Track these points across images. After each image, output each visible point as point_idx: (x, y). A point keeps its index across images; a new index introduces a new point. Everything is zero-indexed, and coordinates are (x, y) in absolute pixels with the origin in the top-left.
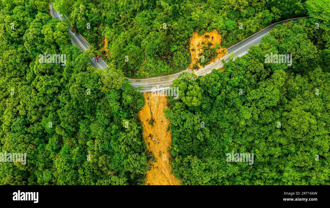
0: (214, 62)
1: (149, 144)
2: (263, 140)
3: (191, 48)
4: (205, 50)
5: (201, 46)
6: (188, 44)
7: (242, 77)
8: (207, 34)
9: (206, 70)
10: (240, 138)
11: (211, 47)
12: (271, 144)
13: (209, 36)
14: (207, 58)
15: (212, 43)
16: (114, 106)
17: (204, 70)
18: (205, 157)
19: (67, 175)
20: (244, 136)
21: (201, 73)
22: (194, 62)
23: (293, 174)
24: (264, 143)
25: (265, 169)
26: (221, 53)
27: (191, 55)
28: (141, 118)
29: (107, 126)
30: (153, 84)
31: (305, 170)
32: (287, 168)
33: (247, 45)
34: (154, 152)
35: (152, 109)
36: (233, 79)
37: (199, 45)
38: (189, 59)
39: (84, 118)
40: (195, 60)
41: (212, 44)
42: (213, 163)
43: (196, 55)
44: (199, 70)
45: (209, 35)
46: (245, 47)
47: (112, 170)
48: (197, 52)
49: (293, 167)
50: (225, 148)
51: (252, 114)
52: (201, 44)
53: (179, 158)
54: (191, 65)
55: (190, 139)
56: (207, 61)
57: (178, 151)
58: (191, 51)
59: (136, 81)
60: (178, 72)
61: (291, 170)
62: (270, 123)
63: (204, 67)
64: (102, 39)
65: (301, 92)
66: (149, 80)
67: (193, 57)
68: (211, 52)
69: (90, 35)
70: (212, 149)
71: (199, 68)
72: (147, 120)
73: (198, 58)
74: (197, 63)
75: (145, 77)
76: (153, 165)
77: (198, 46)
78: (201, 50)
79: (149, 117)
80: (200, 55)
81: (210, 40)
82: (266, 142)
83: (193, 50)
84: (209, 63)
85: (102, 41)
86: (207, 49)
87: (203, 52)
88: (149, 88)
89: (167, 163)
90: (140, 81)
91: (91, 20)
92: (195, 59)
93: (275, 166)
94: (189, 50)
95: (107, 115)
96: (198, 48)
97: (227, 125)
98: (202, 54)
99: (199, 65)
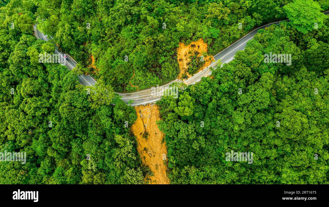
0: (202, 70)
1: (145, 158)
2: (258, 143)
3: (178, 59)
4: (192, 59)
5: (188, 55)
6: (175, 54)
7: (231, 83)
8: (193, 43)
9: (195, 79)
10: (235, 143)
11: (198, 56)
12: (267, 147)
13: (195, 45)
14: (195, 67)
15: (199, 51)
16: (106, 122)
17: (193, 79)
18: (202, 166)
20: (239, 140)
21: (191, 82)
22: (182, 72)
23: (291, 175)
24: (259, 146)
25: (264, 172)
26: (208, 61)
27: (179, 65)
28: (134, 132)
29: (100, 144)
30: (144, 97)
31: (303, 169)
32: (285, 170)
33: (233, 51)
34: (150, 166)
35: (144, 122)
36: (222, 85)
37: (186, 55)
38: (177, 69)
39: (76, 137)
40: (183, 70)
41: (199, 53)
42: (211, 172)
43: (184, 65)
44: (189, 79)
45: (195, 43)
46: (231, 53)
48: (185, 62)
49: (290, 168)
50: (222, 155)
51: (244, 118)
52: (188, 53)
53: (176, 170)
54: (180, 75)
55: (185, 149)
56: (196, 70)
57: (174, 162)
58: (179, 61)
59: (127, 95)
60: (168, 83)
61: (289, 171)
62: (263, 126)
63: (193, 76)
64: (89, 56)
65: (290, 93)
66: (140, 93)
67: (181, 67)
68: (198, 61)
69: (76, 53)
70: (209, 157)
71: (188, 77)
72: (141, 134)
73: (187, 68)
74: (186, 72)
75: (135, 90)
76: (151, 179)
78: (189, 60)
79: (142, 130)
80: (188, 64)
81: (196, 49)
82: (261, 145)
83: (181, 60)
84: (198, 72)
85: (89, 58)
86: (194, 58)
87: (191, 62)
88: (139, 101)
89: (164, 176)
90: (130, 95)
91: (76, 39)
92: (183, 68)
93: (273, 168)
94: (176, 60)
95: (99, 132)
96: (186, 57)
97: (221, 131)
98: (189, 63)
99: (188, 74)
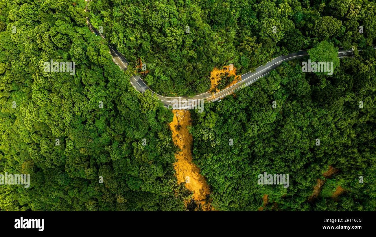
0: (229, 87)
1: (176, 141)
2: (261, 142)
3: (211, 77)
4: (222, 79)
5: (220, 75)
6: (209, 75)
8: (225, 67)
9: (222, 93)
10: (244, 140)
11: (228, 76)
12: (266, 145)
14: (224, 84)
15: (229, 73)
17: (220, 93)
19: (119, 163)
20: (247, 139)
22: (213, 87)
23: (280, 163)
25: (260, 160)
26: (236, 80)
27: (211, 82)
28: (171, 125)
29: (147, 133)
31: (289, 161)
32: (276, 159)
34: (179, 146)
35: (179, 119)
36: (242, 104)
38: (209, 86)
42: (222, 157)
43: (215, 82)
44: (217, 93)
45: (227, 67)
47: (151, 160)
48: (216, 80)
49: (281, 159)
53: (198, 156)
54: (210, 89)
58: (211, 79)
59: (167, 99)
60: (200, 94)
61: (279, 161)
62: (267, 133)
63: (221, 90)
66: (177, 98)
67: (212, 84)
68: (227, 80)
69: (128, 56)
70: (222, 148)
71: (216, 91)
72: (176, 126)
73: (217, 84)
74: (215, 88)
75: (174, 96)
77: (217, 75)
78: (220, 79)
79: (177, 124)
80: (218, 82)
81: (227, 71)
82: (263, 143)
83: (213, 79)
84: (225, 88)
86: (224, 78)
90: (169, 99)
91: (128, 45)
92: (214, 85)
93: (268, 157)
94: (209, 79)
96: (217, 77)
98: (220, 81)
99: (217, 90)
